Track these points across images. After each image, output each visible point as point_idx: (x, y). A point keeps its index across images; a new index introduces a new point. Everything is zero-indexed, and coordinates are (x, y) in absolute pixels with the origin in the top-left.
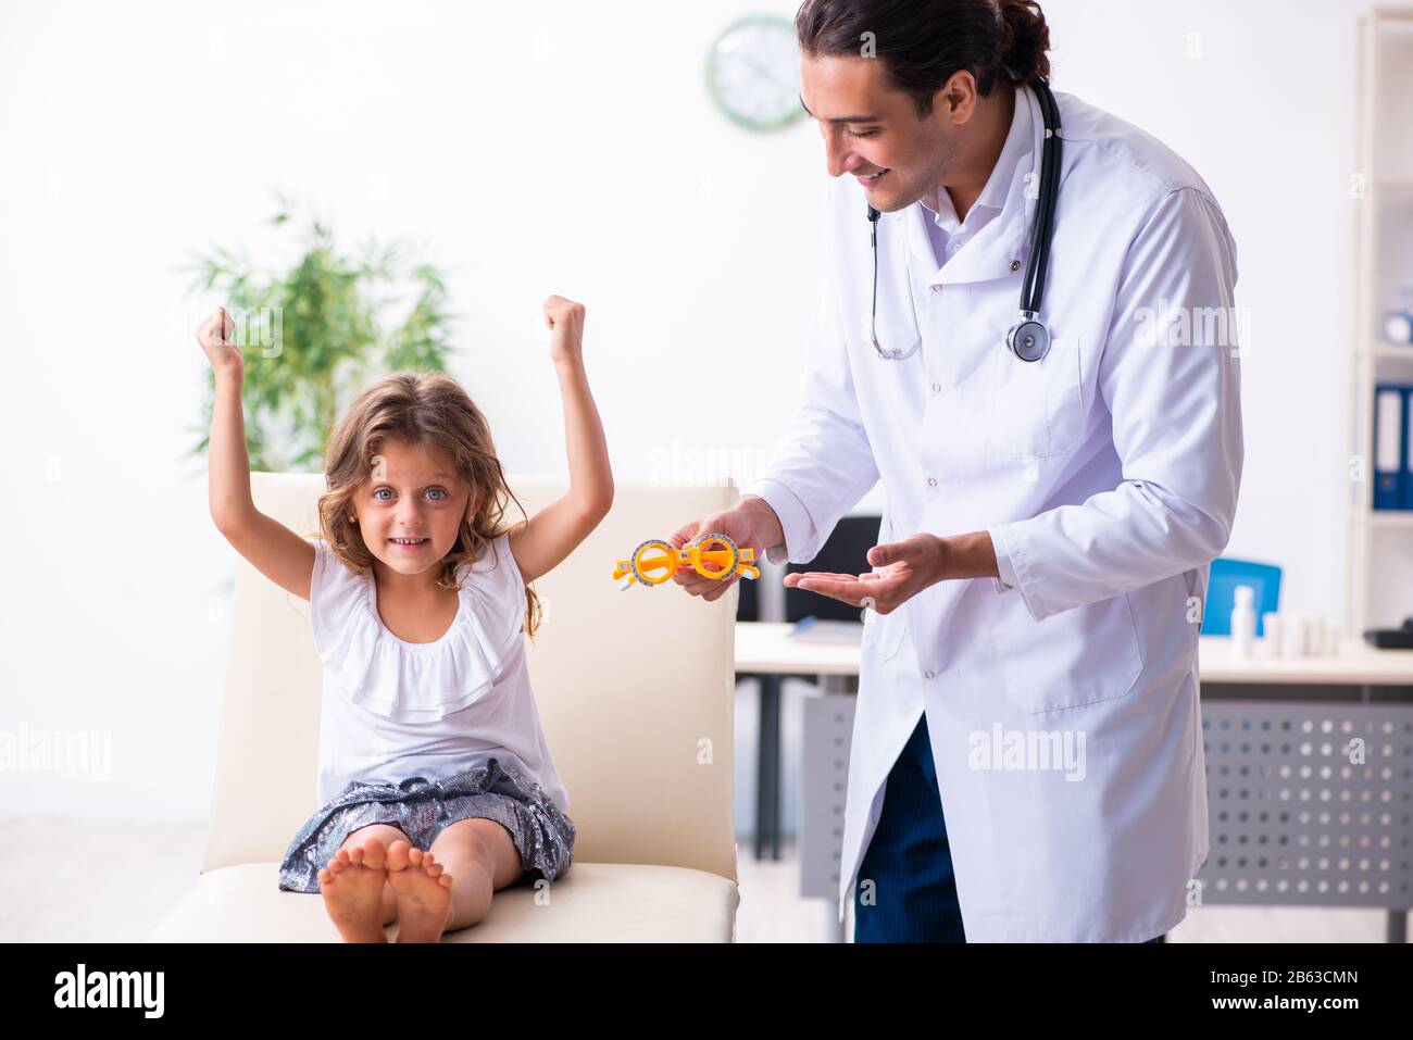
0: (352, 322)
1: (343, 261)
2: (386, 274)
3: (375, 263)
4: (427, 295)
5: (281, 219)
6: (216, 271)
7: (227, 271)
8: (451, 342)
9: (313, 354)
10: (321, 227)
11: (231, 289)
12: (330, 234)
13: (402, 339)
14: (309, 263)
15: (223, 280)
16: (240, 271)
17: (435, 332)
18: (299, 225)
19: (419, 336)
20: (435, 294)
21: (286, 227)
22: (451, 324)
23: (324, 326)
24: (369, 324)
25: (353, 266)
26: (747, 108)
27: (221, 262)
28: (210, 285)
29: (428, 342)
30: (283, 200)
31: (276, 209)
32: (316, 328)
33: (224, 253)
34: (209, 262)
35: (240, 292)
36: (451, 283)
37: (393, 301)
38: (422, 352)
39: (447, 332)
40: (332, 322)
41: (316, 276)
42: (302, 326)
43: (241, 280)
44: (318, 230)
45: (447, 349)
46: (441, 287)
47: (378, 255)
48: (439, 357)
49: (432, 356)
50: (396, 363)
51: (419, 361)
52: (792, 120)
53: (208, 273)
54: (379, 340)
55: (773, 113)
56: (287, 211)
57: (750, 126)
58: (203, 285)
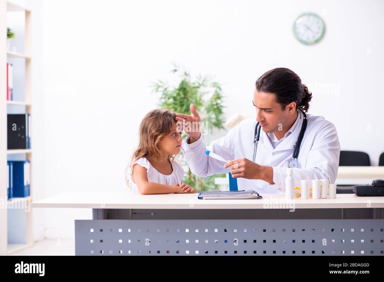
0: (196, 100)
1: (194, 83)
2: (205, 86)
3: (201, 82)
4: (216, 91)
5: (175, 71)
6: (159, 87)
7: (162, 86)
8: (223, 104)
9: (184, 107)
10: (187, 73)
11: (163, 91)
12: (189, 76)
13: (209, 103)
14: (183, 83)
15: (161, 89)
16: (165, 87)
17: (219, 101)
18: (181, 72)
19: (214, 103)
20: (218, 90)
21: (176, 72)
22: (223, 99)
23: (188, 100)
24: (200, 100)
25: (197, 85)
26: (305, 39)
27: (160, 84)
28: (157, 91)
29: (217, 104)
30: (176, 66)
31: (174, 68)
32: (186, 100)
33: (161, 82)
34: (157, 84)
35: (165, 92)
36: (222, 87)
37: (208, 93)
38: (215, 107)
39: (222, 102)
40: (190, 99)
41: (185, 86)
42: (182, 100)
43: (166, 89)
44: (186, 74)
45: (221, 106)
46: (220, 89)
47: (202, 80)
48: (220, 108)
49: (218, 108)
50: (208, 110)
51: (214, 110)
52: (317, 41)
53: (157, 87)
54: (204, 104)
55: (312, 39)
56: (177, 69)
57: (306, 43)
58: (155, 91)
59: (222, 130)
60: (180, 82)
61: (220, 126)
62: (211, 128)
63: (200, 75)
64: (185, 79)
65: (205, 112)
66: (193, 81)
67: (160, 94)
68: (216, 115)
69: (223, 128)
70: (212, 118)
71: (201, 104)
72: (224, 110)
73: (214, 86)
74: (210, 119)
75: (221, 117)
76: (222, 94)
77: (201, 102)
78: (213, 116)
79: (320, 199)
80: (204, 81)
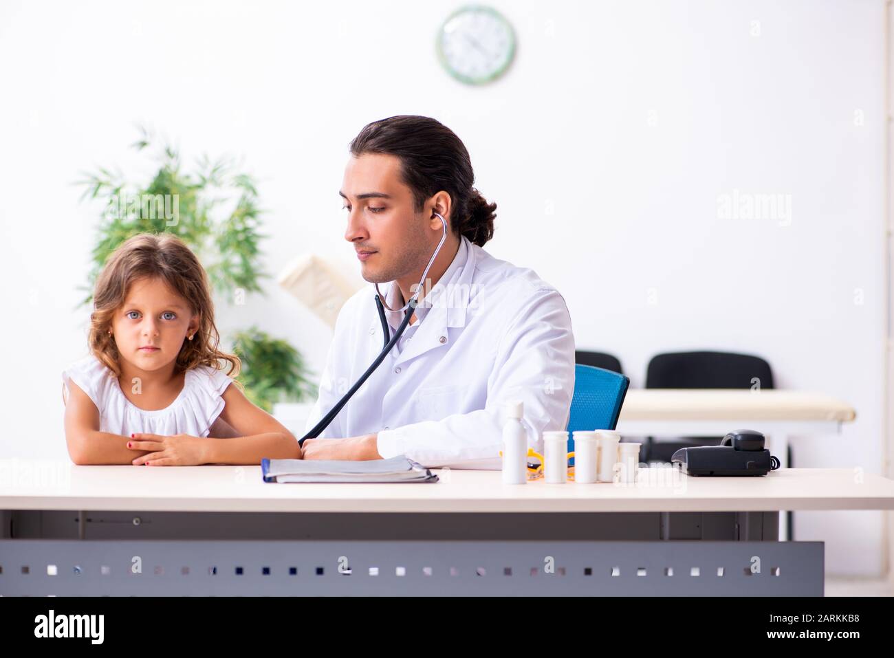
0: (194, 219)
1: (188, 177)
2: (217, 184)
3: (207, 175)
4: (244, 198)
5: (143, 144)
6: (100, 184)
7: (108, 184)
8: (259, 231)
10: (172, 150)
11: (111, 195)
12: (177, 157)
13: (226, 228)
14: (162, 175)
15: (105, 191)
16: (116, 185)
17: (250, 222)
18: (155, 149)
19: (239, 227)
20: (250, 195)
21: (146, 149)
22: (261, 217)
24: (204, 218)
25: (196, 180)
26: (465, 70)
27: (103, 178)
28: (95, 194)
29: (246, 230)
30: (145, 133)
31: (140, 137)
33: (105, 172)
34: (96, 179)
36: (260, 188)
37: (223, 200)
38: (241, 237)
39: (259, 224)
41: (167, 183)
43: (117, 190)
44: (169, 153)
45: (255, 235)
46: (255, 193)
47: (210, 168)
48: (253, 240)
49: (247, 240)
50: (224, 245)
51: (239, 243)
52: (496, 77)
53: (94, 185)
54: (212, 230)
55: (483, 72)
56: (148, 139)
57: (468, 81)
58: (91, 194)
59: (255, 295)
60: (154, 172)
61: (251, 284)
62: (229, 287)
63: (206, 157)
64: (168, 167)
65: (217, 249)
66: (187, 170)
67: (102, 203)
68: (243, 257)
69: (258, 289)
70: (234, 266)
71: (204, 230)
72: (262, 245)
73: (239, 185)
74: (226, 266)
75: (254, 263)
76: (259, 204)
77: (205, 224)
78: (236, 259)
79: (595, 483)
80: (215, 170)
